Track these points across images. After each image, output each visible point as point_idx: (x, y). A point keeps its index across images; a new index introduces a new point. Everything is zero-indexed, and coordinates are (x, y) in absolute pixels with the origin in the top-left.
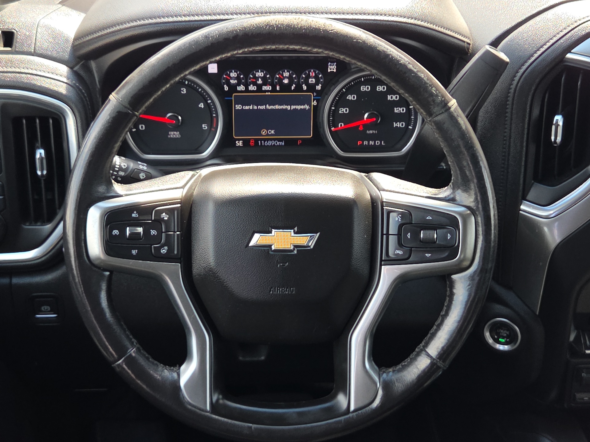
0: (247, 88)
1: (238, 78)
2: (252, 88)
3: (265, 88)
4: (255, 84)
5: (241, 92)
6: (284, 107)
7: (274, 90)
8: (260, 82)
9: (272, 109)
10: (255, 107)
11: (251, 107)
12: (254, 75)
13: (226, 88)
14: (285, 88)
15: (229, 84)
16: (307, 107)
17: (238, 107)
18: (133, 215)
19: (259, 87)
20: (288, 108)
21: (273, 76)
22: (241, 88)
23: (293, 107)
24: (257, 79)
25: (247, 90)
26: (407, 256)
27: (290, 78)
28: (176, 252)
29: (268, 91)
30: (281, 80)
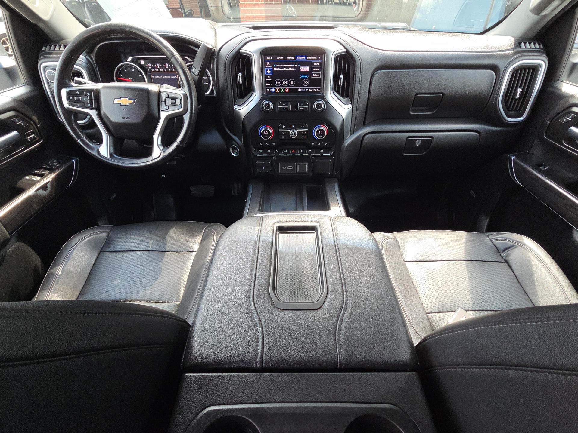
0: (155, 70)
1: (151, 66)
2: (156, 70)
3: (161, 70)
4: (157, 68)
5: (153, 71)
6: (168, 77)
7: (164, 71)
8: (159, 67)
9: (164, 78)
10: (159, 77)
11: (158, 77)
12: (156, 65)
13: (148, 70)
14: (167, 70)
15: (149, 68)
16: (176, 77)
17: (153, 77)
18: (77, 93)
19: (159, 69)
20: (170, 77)
21: (163, 66)
22: (153, 70)
23: (171, 77)
24: (157, 66)
25: (155, 71)
26: (167, 109)
27: (168, 66)
28: (94, 107)
29: (162, 71)
30: (165, 67)
